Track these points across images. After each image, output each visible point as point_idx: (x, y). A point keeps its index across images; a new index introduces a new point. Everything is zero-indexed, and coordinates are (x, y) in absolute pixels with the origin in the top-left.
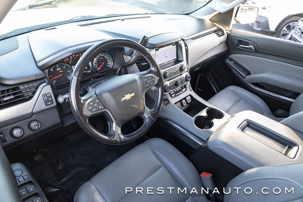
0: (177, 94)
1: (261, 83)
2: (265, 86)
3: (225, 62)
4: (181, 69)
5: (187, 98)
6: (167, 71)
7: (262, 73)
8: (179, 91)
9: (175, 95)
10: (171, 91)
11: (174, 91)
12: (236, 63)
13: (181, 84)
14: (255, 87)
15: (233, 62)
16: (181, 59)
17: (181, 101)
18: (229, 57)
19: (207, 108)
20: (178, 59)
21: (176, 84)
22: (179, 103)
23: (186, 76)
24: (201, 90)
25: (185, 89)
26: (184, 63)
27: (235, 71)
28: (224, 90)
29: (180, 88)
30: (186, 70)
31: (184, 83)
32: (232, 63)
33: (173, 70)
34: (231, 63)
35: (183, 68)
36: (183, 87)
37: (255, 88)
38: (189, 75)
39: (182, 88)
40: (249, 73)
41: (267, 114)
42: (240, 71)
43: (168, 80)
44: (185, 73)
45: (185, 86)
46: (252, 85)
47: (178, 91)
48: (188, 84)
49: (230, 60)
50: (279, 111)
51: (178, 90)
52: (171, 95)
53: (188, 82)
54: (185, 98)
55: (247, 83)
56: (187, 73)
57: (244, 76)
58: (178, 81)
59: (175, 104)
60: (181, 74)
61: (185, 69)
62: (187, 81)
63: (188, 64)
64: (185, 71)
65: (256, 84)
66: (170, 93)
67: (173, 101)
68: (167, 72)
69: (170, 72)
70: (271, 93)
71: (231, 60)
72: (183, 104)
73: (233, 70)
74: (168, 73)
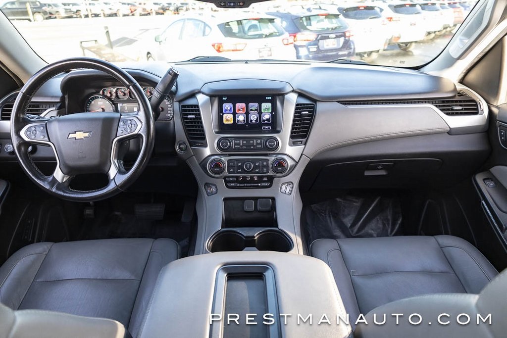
5: (261, 200)
6: (228, 138)
10: (227, 174)
11: (237, 177)
15: (492, 184)
18: (490, 171)
22: (239, 203)
27: (486, 207)
29: (256, 179)
31: (268, 172)
33: (245, 141)
36: (265, 179)
39: (260, 179)
43: (228, 155)
45: (270, 179)
49: (487, 179)
51: (248, 179)
52: (227, 182)
54: (256, 199)
60: (266, 155)
66: (224, 178)
69: (236, 142)
71: (491, 178)
72: (245, 206)
73: (483, 202)
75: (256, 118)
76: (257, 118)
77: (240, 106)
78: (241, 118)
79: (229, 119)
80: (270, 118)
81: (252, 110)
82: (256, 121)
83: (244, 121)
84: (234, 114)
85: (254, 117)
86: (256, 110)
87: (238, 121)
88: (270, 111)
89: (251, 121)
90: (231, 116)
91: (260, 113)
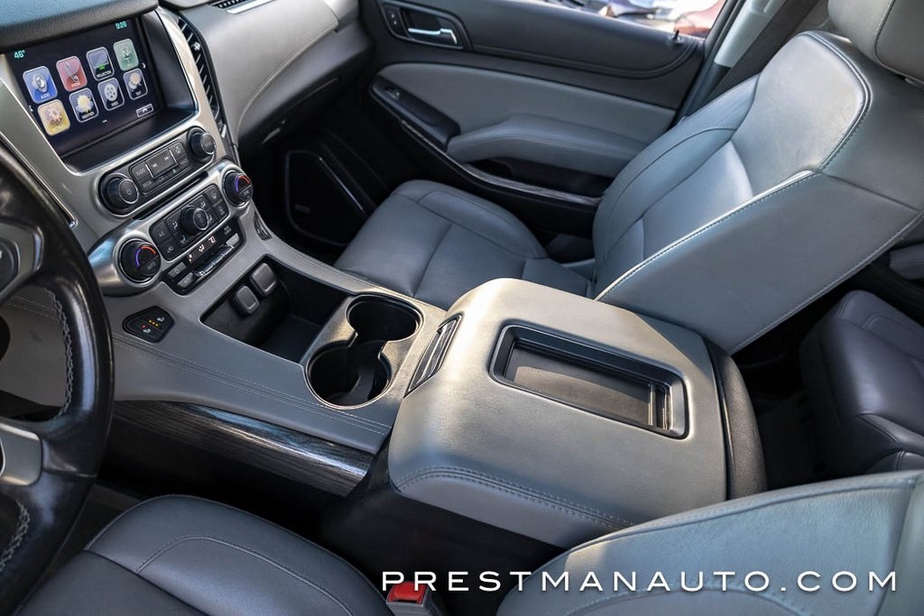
0: (202, 274)
1: (498, 158)
2: (509, 166)
3: (372, 99)
4: (196, 151)
5: (256, 273)
6: (117, 173)
7: (495, 123)
8: (213, 252)
9: (195, 278)
10: (165, 264)
11: (185, 259)
12: (408, 97)
13: (210, 220)
14: (482, 176)
15: (398, 94)
16: (183, 103)
17: (229, 296)
18: (380, 77)
19: (350, 300)
20: (170, 105)
21: (186, 226)
22: (225, 309)
23: (228, 180)
24: (307, 210)
25: (235, 238)
26: (202, 119)
27: (410, 127)
28: (388, 200)
29: (213, 241)
30: (221, 150)
31: (227, 212)
32: (394, 97)
33: (153, 161)
34: (391, 98)
35: (204, 144)
36: (228, 230)
37: (486, 178)
38: (242, 174)
39: (221, 236)
40: (454, 130)
41: (536, 258)
42: (427, 123)
43: (143, 215)
44: (222, 164)
45: (235, 225)
46: (473, 169)
47: (205, 253)
48: (248, 208)
49: (387, 89)
50: (562, 241)
51: (202, 249)
52: (172, 282)
53: (242, 206)
54: (246, 279)
55: (454, 162)
56: (228, 165)
57: (443, 140)
58: (192, 212)
59: (203, 318)
60: (204, 175)
61: (212, 148)
62: (236, 200)
63: (225, 122)
64: (219, 156)
65: (484, 165)
66: (165, 277)
67: (191, 307)
68: (121, 178)
69: (139, 172)
70: (532, 187)
71: (391, 86)
72: (245, 305)
73: (404, 122)
74: (128, 180)
75: (115, 91)
76: (118, 91)
77: (68, 66)
78: (83, 103)
79: (58, 117)
80: (142, 82)
81: (98, 71)
82: (119, 99)
83: (93, 109)
84: (64, 96)
85: (109, 90)
86: (108, 68)
87: (81, 115)
88: (136, 63)
89: (109, 103)
90: (58, 104)
91: (119, 74)
